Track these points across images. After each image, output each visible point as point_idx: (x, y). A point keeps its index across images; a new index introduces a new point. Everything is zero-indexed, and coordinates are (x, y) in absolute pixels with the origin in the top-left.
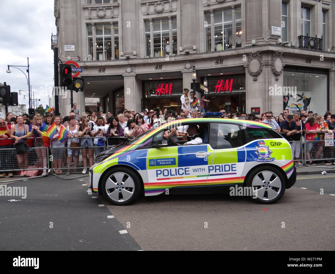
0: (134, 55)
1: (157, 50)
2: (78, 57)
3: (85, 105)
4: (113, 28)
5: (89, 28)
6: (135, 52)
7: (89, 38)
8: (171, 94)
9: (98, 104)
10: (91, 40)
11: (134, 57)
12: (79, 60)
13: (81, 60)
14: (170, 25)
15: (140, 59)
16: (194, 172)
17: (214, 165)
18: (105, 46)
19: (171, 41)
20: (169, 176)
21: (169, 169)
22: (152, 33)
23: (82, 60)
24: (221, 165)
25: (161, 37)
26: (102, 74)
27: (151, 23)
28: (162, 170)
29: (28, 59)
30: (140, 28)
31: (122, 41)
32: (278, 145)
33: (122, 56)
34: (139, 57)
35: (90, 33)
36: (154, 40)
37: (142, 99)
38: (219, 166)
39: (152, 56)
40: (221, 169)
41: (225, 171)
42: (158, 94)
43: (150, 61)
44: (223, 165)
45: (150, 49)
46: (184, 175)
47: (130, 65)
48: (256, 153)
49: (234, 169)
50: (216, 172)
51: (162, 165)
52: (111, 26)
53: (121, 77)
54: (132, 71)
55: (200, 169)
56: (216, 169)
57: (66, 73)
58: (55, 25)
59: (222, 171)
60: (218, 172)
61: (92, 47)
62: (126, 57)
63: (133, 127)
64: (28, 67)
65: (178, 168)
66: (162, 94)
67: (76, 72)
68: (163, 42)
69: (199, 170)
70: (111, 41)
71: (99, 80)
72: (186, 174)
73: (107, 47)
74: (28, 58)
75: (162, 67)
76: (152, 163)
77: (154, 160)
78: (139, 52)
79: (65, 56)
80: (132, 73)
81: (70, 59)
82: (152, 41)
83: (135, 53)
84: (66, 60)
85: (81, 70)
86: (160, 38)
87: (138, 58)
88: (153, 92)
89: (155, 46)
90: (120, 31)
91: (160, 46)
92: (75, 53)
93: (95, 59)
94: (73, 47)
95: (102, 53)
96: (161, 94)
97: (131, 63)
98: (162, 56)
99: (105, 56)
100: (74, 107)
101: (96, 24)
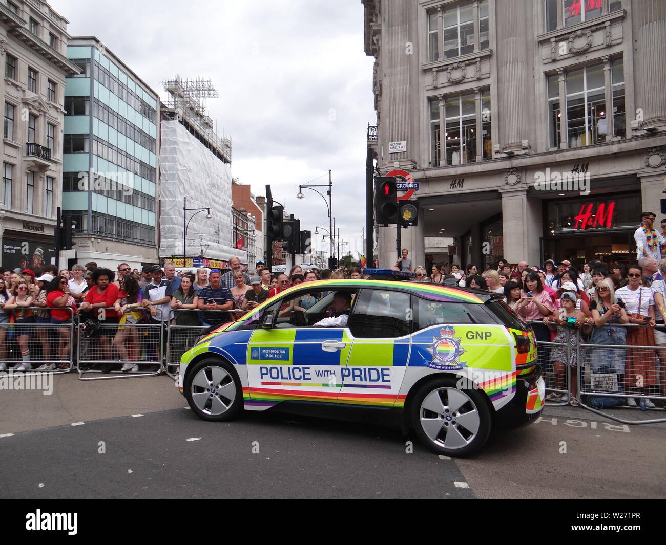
0: (525, 149)
1: (576, 131)
2: (412, 161)
3: (424, 251)
4: (480, 100)
5: (432, 107)
6: (526, 141)
7: (432, 124)
8: (612, 226)
9: (451, 249)
10: (436, 127)
11: (523, 152)
12: (414, 168)
13: (418, 168)
14: (607, 75)
15: (537, 154)
16: (318, 376)
17: (350, 368)
18: (463, 136)
19: (610, 110)
20: (279, 380)
21: (278, 367)
22: (564, 97)
23: (419, 166)
24: (362, 368)
25: (586, 104)
26: (457, 190)
27: (561, 78)
28: (269, 367)
29: (330, 173)
30: (537, 92)
31: (497, 123)
32: (482, 338)
33: (497, 152)
34: (536, 151)
35: (435, 115)
36: (568, 112)
37: (541, 239)
38: (360, 370)
39: (564, 145)
40: (363, 376)
41: (371, 380)
42: (580, 227)
43: (559, 157)
44: (367, 368)
45: (559, 133)
46: (302, 381)
47: (515, 170)
48: (431, 351)
49: (386, 378)
50: (354, 380)
51: (268, 359)
52: (475, 97)
53: (496, 195)
54: (519, 180)
55: (328, 371)
56: (354, 376)
57: (387, 192)
58: (374, 109)
59: (366, 380)
60: (358, 381)
61: (439, 140)
62: (506, 153)
63: (517, 297)
64: (330, 186)
65: (292, 367)
66: (591, 227)
67: (407, 191)
68: (589, 114)
69: (326, 373)
70: (475, 126)
71: (451, 203)
72: (305, 379)
73: (467, 137)
74: (330, 171)
75: (589, 167)
76: (255, 355)
77: (257, 349)
78: (536, 140)
79: (389, 163)
80: (519, 185)
81: (398, 166)
82: (564, 114)
83: (525, 143)
84: (391, 170)
85: (415, 186)
86: (584, 106)
87: (533, 153)
88: (569, 224)
89: (570, 125)
90: (494, 103)
91: (584, 123)
92: (407, 153)
93: (443, 162)
94: (404, 143)
95: (458, 150)
96: (587, 226)
97: (517, 164)
98: (587, 144)
99: (464, 155)
100: (402, 257)
101: (445, 97)
